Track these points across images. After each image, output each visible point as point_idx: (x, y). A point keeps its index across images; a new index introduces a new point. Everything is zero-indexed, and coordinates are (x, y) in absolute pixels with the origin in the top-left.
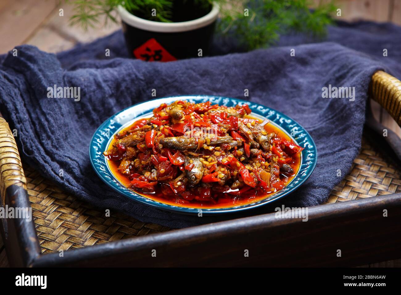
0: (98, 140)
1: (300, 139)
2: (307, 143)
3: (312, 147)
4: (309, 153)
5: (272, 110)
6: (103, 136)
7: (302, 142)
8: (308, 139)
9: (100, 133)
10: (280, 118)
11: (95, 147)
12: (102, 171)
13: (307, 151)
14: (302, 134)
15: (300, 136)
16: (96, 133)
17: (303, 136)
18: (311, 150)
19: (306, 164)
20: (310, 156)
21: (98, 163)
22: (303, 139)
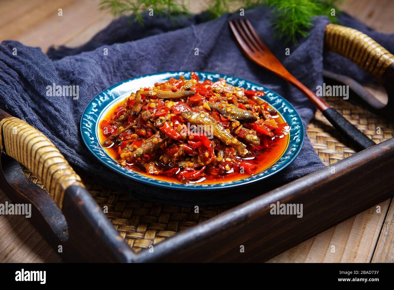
0: (87, 125)
1: (277, 104)
2: (286, 108)
3: (292, 111)
4: (292, 118)
5: (241, 80)
6: (89, 120)
7: (281, 108)
8: (285, 104)
9: (86, 118)
10: (251, 86)
11: (86, 133)
12: (103, 156)
13: (289, 115)
14: (278, 99)
15: (277, 102)
16: (83, 118)
17: (280, 102)
18: (293, 114)
19: (295, 129)
20: (294, 120)
21: (95, 149)
22: (280, 105)
